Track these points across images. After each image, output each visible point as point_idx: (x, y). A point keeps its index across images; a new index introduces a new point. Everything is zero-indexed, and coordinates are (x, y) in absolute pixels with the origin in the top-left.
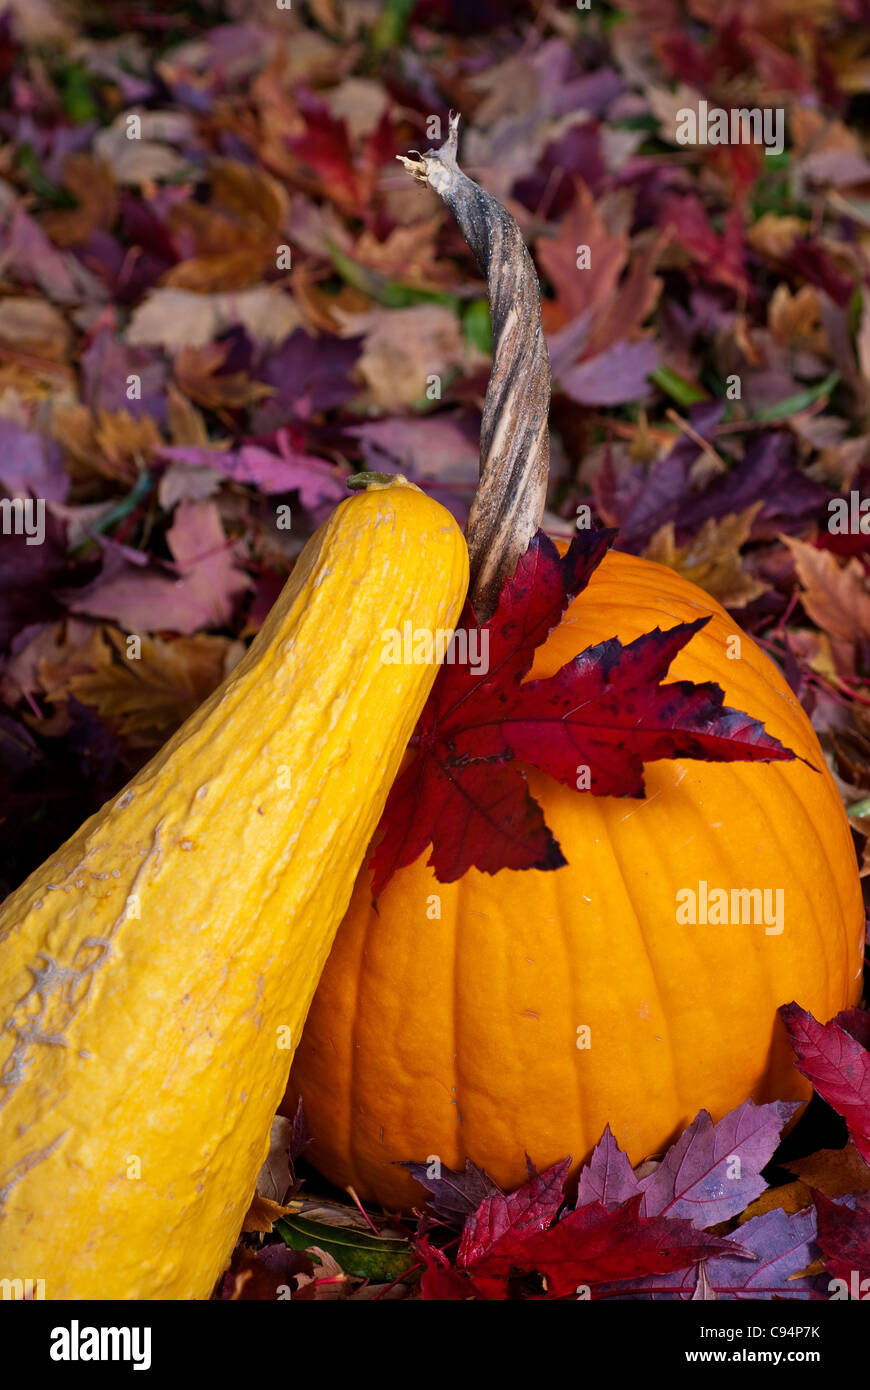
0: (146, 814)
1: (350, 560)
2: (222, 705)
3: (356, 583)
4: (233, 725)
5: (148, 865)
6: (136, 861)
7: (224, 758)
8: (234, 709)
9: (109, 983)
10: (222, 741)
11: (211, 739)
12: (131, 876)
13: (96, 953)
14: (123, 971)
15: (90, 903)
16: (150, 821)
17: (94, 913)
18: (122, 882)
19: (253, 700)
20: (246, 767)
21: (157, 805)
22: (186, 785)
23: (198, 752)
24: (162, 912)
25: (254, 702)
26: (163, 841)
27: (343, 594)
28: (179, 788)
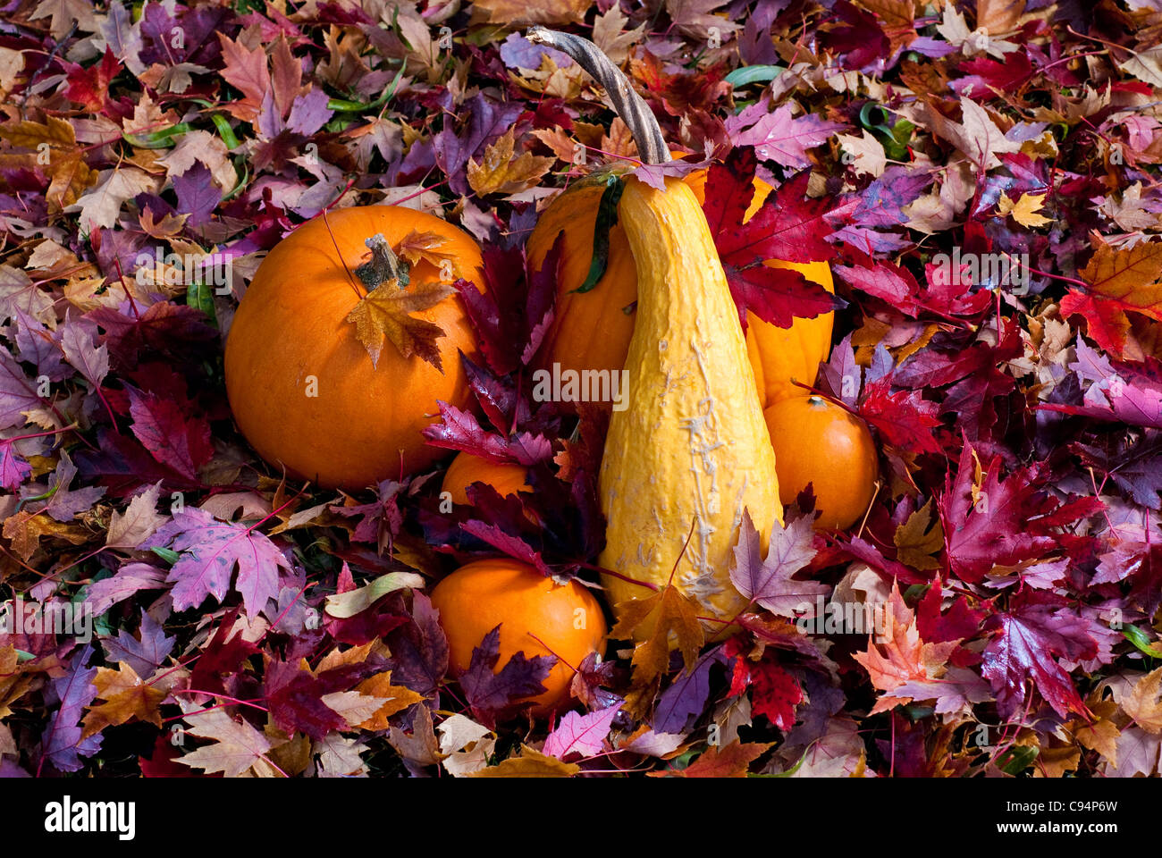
0: (680, 345)
1: (669, 206)
2: (671, 289)
3: (680, 212)
4: (685, 292)
5: (701, 360)
6: (694, 364)
7: (694, 305)
8: (678, 286)
9: (720, 412)
10: (687, 299)
11: (681, 302)
12: (697, 369)
13: (707, 405)
14: (722, 404)
15: (688, 389)
16: (685, 346)
17: (694, 391)
18: (695, 373)
19: (683, 278)
20: (704, 304)
21: (682, 338)
22: (688, 324)
23: (680, 310)
24: (719, 374)
25: (684, 279)
26: (698, 349)
27: (678, 219)
28: (686, 327)
